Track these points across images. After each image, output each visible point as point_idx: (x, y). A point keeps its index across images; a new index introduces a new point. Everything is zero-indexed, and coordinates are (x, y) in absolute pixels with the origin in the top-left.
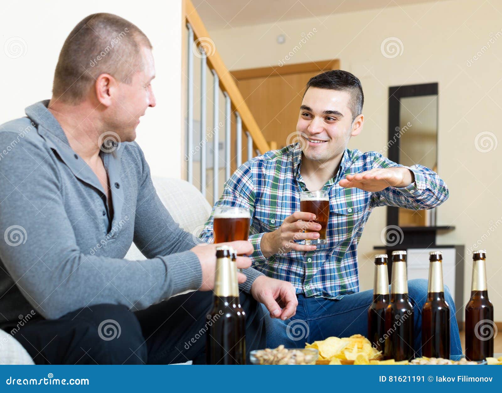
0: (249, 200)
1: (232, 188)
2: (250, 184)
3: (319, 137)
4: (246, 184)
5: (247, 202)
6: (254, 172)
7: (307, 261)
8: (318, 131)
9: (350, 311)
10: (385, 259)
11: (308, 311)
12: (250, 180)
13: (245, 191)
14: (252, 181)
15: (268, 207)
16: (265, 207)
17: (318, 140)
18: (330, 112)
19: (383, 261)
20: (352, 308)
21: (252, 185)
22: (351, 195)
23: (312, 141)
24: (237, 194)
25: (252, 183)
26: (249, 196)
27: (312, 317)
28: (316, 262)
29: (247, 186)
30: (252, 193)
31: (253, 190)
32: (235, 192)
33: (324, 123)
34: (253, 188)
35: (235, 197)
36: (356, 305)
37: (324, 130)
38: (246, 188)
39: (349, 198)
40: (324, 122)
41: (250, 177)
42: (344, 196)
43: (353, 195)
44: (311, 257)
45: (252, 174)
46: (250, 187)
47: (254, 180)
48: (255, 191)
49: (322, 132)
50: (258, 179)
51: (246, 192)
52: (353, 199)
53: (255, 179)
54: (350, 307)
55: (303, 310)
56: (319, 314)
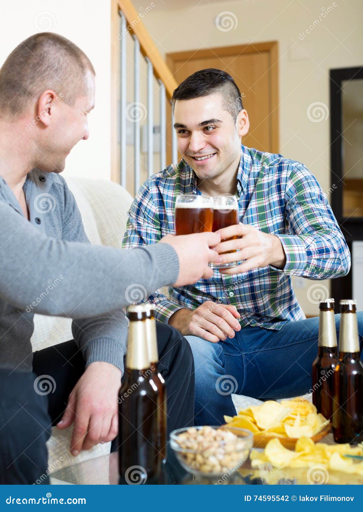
0: (154, 224)
1: (135, 214)
2: (152, 206)
3: (205, 153)
4: (147, 207)
5: (153, 227)
6: (153, 192)
7: (229, 296)
8: (201, 147)
9: (291, 346)
10: (331, 304)
11: (243, 344)
12: (151, 202)
13: (147, 215)
14: (153, 203)
15: (173, 231)
16: (170, 231)
17: (204, 156)
18: (207, 122)
19: (329, 306)
20: (293, 342)
21: (153, 207)
22: (266, 220)
23: (199, 159)
24: (140, 220)
25: (154, 204)
26: (153, 219)
27: (248, 350)
28: (239, 296)
29: (149, 209)
30: (155, 215)
31: (156, 213)
32: (139, 218)
33: (204, 136)
34: (156, 210)
35: (139, 224)
36: (297, 338)
37: (206, 143)
38: (148, 211)
39: (264, 223)
40: (204, 134)
41: (150, 199)
42: (257, 222)
43: (268, 219)
44: (232, 291)
45: (152, 194)
46: (152, 210)
47: (155, 201)
48: (158, 213)
49: (205, 147)
50: (158, 199)
51: (149, 216)
52: (269, 225)
53: (156, 199)
54: (291, 340)
55: (237, 343)
56: (255, 347)
